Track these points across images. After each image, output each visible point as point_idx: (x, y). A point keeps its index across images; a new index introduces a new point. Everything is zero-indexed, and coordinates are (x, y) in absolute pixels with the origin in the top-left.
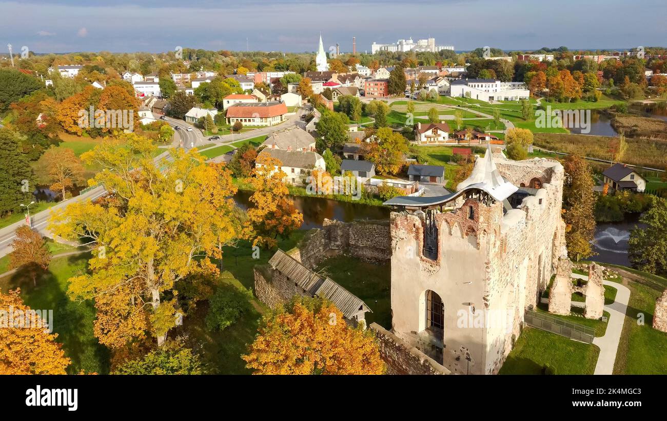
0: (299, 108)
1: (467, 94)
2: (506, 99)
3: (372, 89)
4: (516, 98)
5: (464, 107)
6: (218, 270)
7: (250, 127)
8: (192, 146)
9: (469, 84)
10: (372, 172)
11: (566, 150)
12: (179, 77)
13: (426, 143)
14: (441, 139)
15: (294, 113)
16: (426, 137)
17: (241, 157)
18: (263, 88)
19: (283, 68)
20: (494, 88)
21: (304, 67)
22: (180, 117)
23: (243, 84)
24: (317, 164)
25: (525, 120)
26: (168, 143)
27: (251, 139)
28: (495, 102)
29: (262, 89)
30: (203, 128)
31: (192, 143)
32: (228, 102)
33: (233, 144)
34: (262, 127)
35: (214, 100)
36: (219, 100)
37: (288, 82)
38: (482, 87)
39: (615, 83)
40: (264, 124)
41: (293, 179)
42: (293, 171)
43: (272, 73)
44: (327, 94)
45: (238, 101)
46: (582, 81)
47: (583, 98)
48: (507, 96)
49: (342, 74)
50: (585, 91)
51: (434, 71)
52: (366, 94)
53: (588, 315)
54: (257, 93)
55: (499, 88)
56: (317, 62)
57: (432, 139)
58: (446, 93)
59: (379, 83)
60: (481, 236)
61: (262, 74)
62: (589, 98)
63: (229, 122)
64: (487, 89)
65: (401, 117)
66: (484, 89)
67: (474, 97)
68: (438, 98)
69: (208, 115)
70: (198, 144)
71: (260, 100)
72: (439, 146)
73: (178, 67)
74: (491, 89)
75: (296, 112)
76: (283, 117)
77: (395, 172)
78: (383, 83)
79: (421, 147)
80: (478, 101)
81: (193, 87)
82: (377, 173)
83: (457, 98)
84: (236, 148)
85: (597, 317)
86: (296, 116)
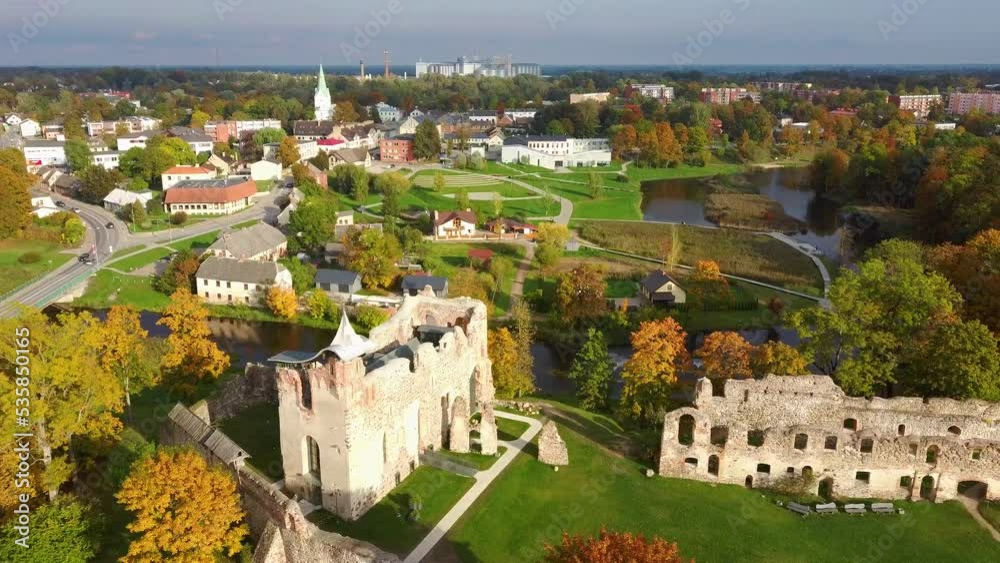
0: (276, 182)
1: (523, 158)
2: (580, 164)
3: (390, 151)
4: (593, 162)
5: (517, 178)
6: (120, 424)
7: (200, 216)
8: (111, 251)
9: (529, 143)
10: (357, 285)
11: (621, 246)
12: (99, 127)
13: (444, 237)
14: (465, 232)
15: (267, 193)
16: (445, 230)
17: (178, 270)
18: (226, 150)
19: (263, 112)
20: (565, 148)
21: (295, 111)
22: (96, 201)
23: (197, 144)
24: (278, 279)
25: (592, 198)
26: (76, 246)
27: (197, 237)
28: (562, 170)
29: (224, 155)
30: (131, 221)
31: (111, 248)
32: (170, 178)
33: (171, 246)
34: (217, 216)
35: (149, 174)
36: (157, 173)
37: (266, 141)
38: (548, 146)
39: (731, 140)
40: (220, 211)
41: (247, 298)
42: (246, 287)
43: (244, 122)
44: (320, 162)
45: (183, 177)
46: (685, 138)
47: (685, 161)
48: (580, 160)
49: (350, 126)
50: (691, 151)
51: (490, 118)
52: (382, 158)
53: (484, 452)
54: (215, 161)
55: (571, 149)
56: (317, 104)
57: (453, 233)
58: (494, 156)
59: (401, 142)
60: (339, 388)
61: (230, 124)
62: (694, 161)
63: (169, 210)
64: (556, 149)
65: (425, 195)
66: (550, 150)
67: (533, 162)
68: (482, 165)
69: (137, 202)
70: (120, 246)
71: (219, 171)
72: (459, 243)
73: (98, 107)
74: (560, 149)
75: (270, 190)
76: (249, 200)
77: (387, 285)
78: (405, 142)
79: (436, 244)
80: (539, 169)
81: (120, 148)
82: (364, 285)
83: (511, 165)
84: (175, 251)
85: (491, 453)
86: (268, 197)
